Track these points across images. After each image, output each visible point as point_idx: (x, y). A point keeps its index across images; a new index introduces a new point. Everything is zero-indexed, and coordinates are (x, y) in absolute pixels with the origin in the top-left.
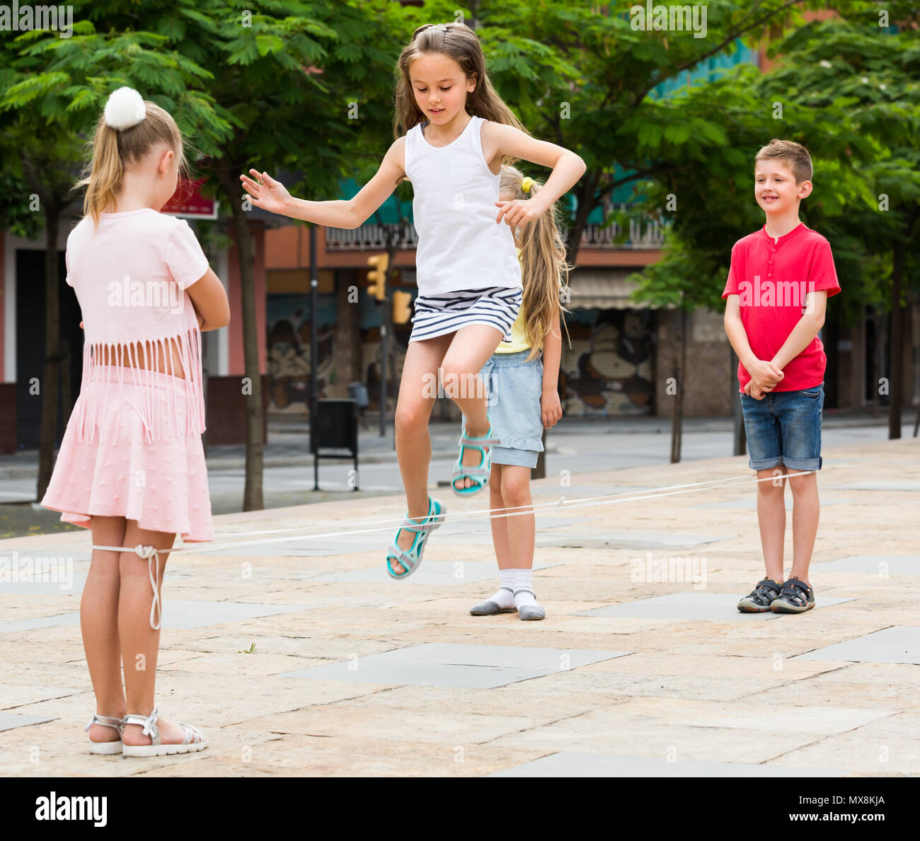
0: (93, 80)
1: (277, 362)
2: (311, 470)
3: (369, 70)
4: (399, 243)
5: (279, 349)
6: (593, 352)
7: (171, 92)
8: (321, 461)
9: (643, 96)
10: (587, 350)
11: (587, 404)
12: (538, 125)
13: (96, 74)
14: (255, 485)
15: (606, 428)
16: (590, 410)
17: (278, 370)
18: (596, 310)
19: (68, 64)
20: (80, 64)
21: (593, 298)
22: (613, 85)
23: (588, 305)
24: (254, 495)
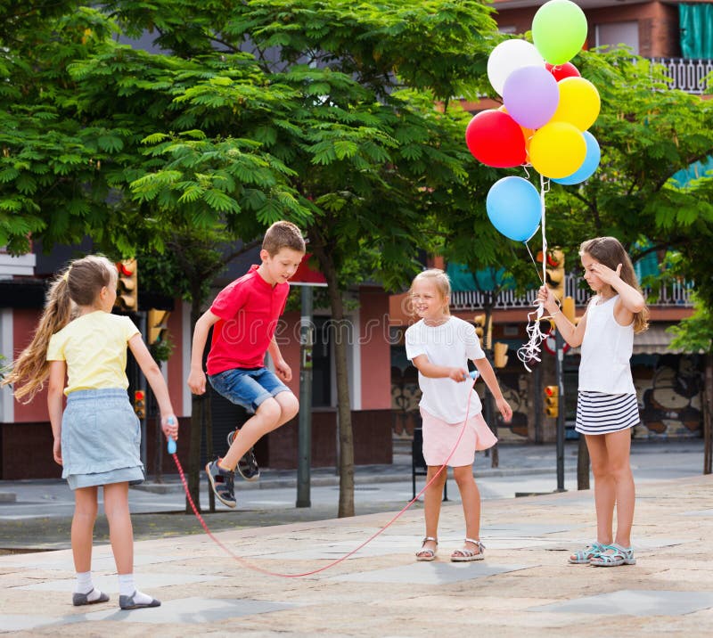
0: (200, 176)
1: (408, 399)
2: (411, 484)
3: (428, 165)
4: (494, 304)
5: (409, 388)
6: (655, 388)
7: (263, 186)
8: (417, 477)
9: (662, 183)
10: (651, 387)
11: (651, 429)
12: (581, 209)
13: (204, 171)
14: (348, 498)
15: (663, 449)
16: (653, 434)
17: (409, 406)
18: (655, 354)
19: (180, 163)
20: (190, 164)
21: (654, 346)
22: (637, 175)
23: (650, 352)
24: (346, 505)
